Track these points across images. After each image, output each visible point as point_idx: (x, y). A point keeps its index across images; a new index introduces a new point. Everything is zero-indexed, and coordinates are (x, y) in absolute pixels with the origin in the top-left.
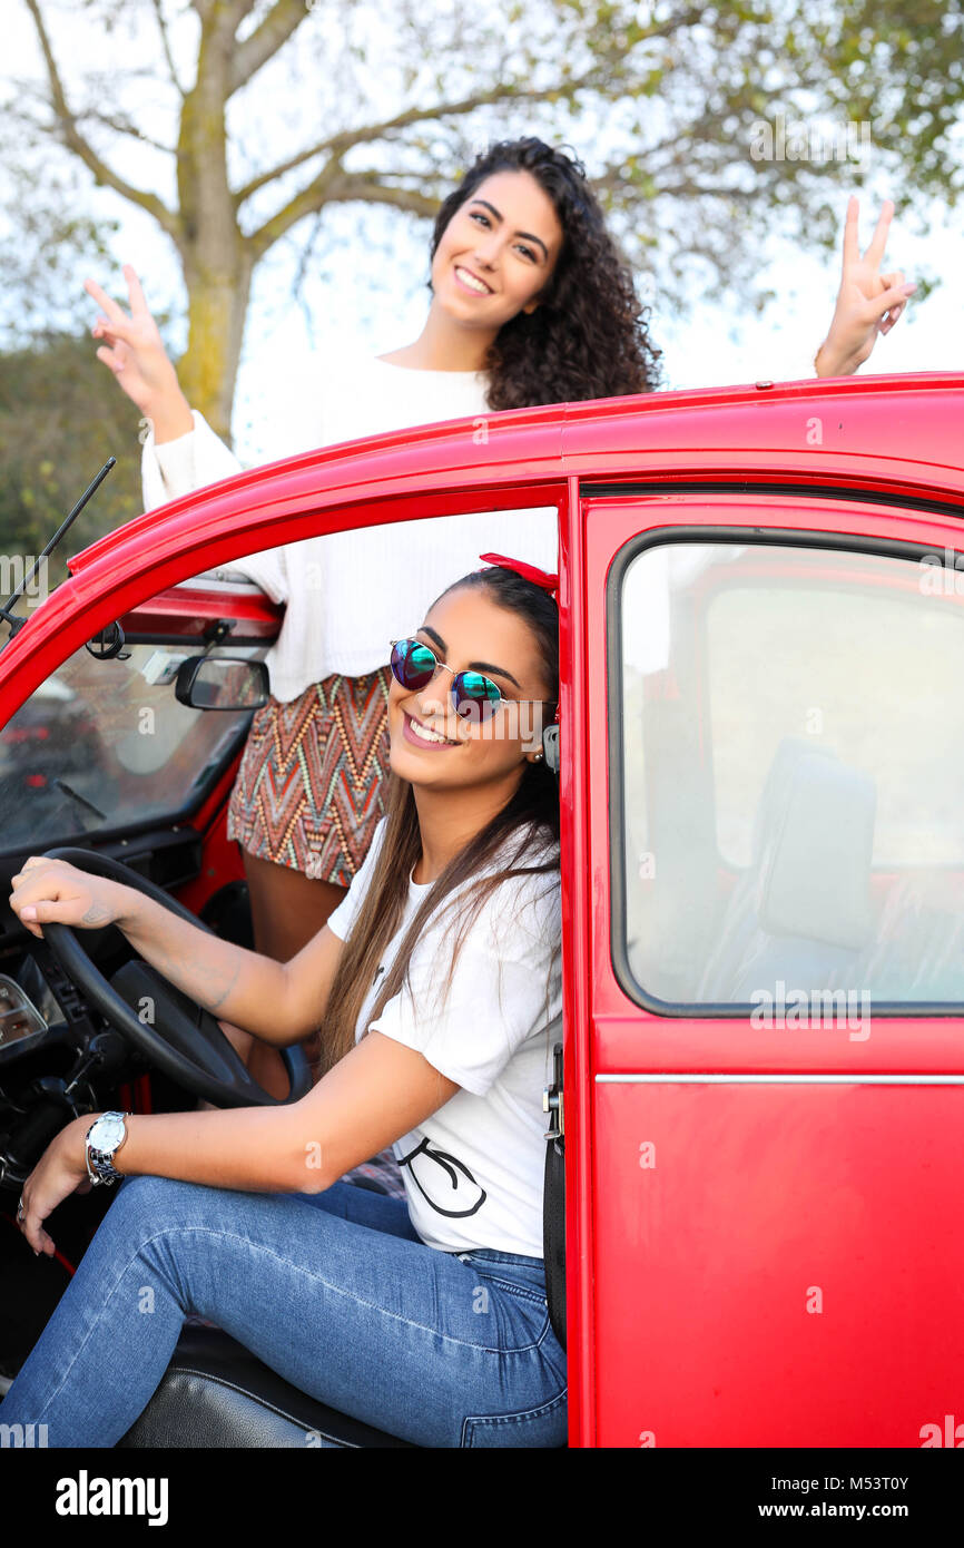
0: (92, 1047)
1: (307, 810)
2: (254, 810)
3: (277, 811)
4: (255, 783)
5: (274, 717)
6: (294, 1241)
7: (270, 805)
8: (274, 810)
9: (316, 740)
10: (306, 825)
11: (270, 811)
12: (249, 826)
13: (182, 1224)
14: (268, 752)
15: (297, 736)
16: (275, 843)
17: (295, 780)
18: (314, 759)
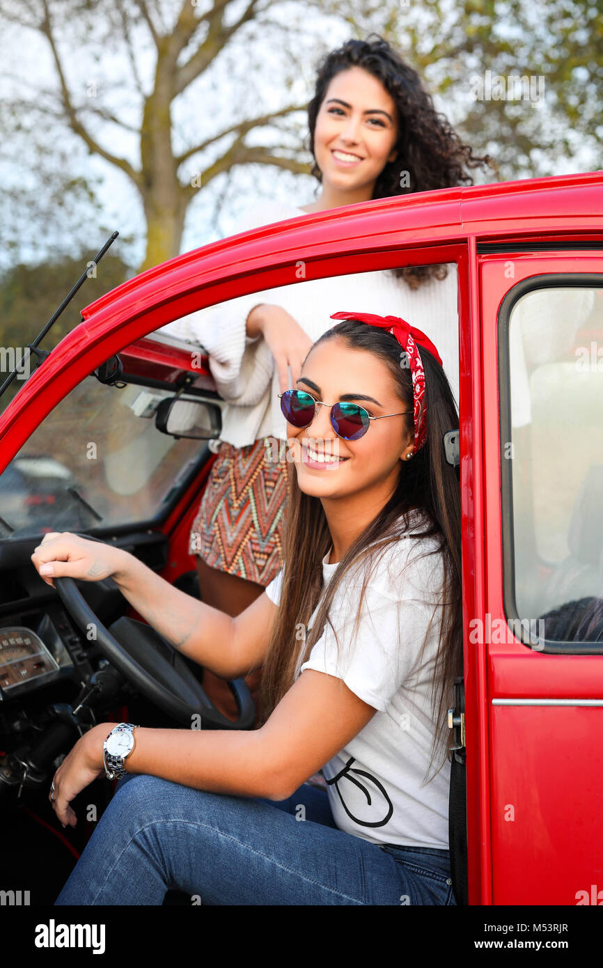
0: (93, 680)
1: (255, 536)
2: (213, 533)
3: (231, 536)
4: (213, 513)
5: (231, 466)
6: (253, 831)
7: (225, 530)
8: (229, 534)
9: (263, 485)
10: (254, 547)
11: (226, 535)
12: (208, 544)
13: (167, 817)
14: (225, 491)
15: (249, 481)
16: (229, 559)
17: (246, 513)
18: (261, 498)
